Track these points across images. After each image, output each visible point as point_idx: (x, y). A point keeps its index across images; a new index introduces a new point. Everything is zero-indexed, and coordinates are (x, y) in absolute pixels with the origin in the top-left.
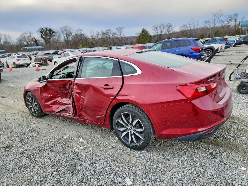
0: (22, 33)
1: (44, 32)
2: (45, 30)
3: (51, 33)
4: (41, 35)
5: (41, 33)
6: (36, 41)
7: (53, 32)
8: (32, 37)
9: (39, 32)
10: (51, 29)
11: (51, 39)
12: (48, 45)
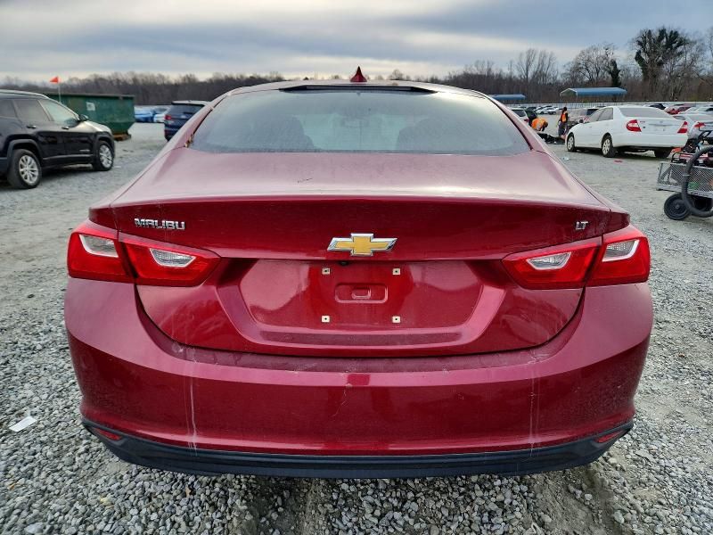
0: (586, 48)
1: (650, 43)
2: (658, 35)
3: (674, 45)
4: (638, 53)
5: (639, 48)
6: (615, 73)
7: (682, 42)
8: (610, 57)
9: (636, 44)
10: (680, 32)
11: (667, 67)
12: (648, 84)
